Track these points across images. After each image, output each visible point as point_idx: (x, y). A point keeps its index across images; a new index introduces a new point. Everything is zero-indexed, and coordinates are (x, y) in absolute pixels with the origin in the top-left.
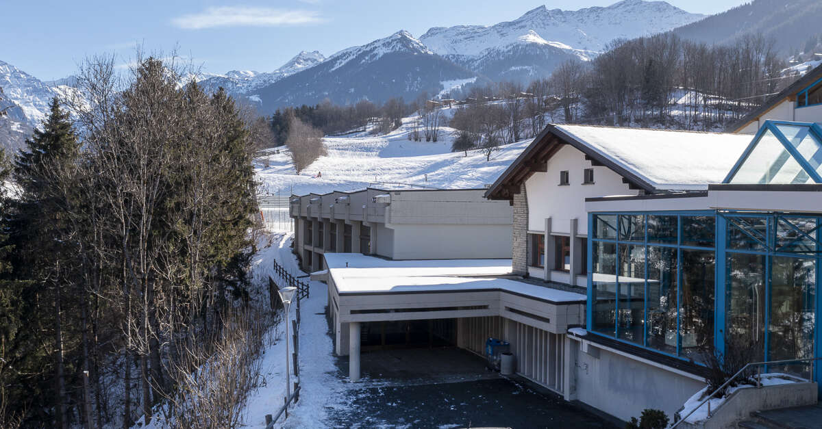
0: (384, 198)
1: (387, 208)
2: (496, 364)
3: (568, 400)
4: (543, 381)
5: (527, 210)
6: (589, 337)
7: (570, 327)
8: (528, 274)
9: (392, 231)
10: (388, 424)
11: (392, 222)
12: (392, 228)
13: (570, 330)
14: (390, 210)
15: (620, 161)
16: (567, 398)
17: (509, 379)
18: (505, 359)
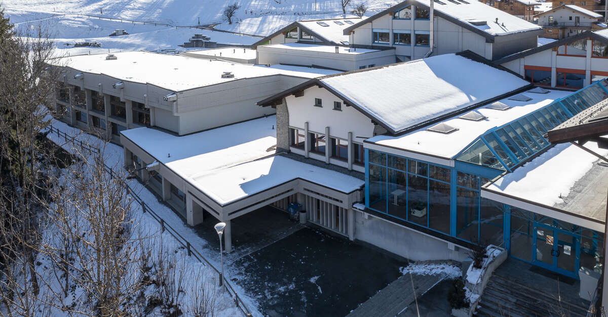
0: (173, 98)
1: (175, 103)
2: (296, 218)
3: (352, 240)
4: (329, 226)
5: (288, 114)
6: (366, 210)
7: (353, 204)
8: (290, 151)
9: (178, 117)
10: (283, 286)
11: (179, 111)
12: (178, 115)
13: (354, 206)
14: (177, 104)
15: (368, 110)
16: (352, 239)
17: (309, 228)
18: (302, 215)
